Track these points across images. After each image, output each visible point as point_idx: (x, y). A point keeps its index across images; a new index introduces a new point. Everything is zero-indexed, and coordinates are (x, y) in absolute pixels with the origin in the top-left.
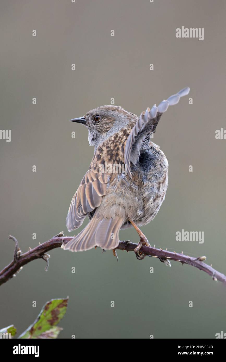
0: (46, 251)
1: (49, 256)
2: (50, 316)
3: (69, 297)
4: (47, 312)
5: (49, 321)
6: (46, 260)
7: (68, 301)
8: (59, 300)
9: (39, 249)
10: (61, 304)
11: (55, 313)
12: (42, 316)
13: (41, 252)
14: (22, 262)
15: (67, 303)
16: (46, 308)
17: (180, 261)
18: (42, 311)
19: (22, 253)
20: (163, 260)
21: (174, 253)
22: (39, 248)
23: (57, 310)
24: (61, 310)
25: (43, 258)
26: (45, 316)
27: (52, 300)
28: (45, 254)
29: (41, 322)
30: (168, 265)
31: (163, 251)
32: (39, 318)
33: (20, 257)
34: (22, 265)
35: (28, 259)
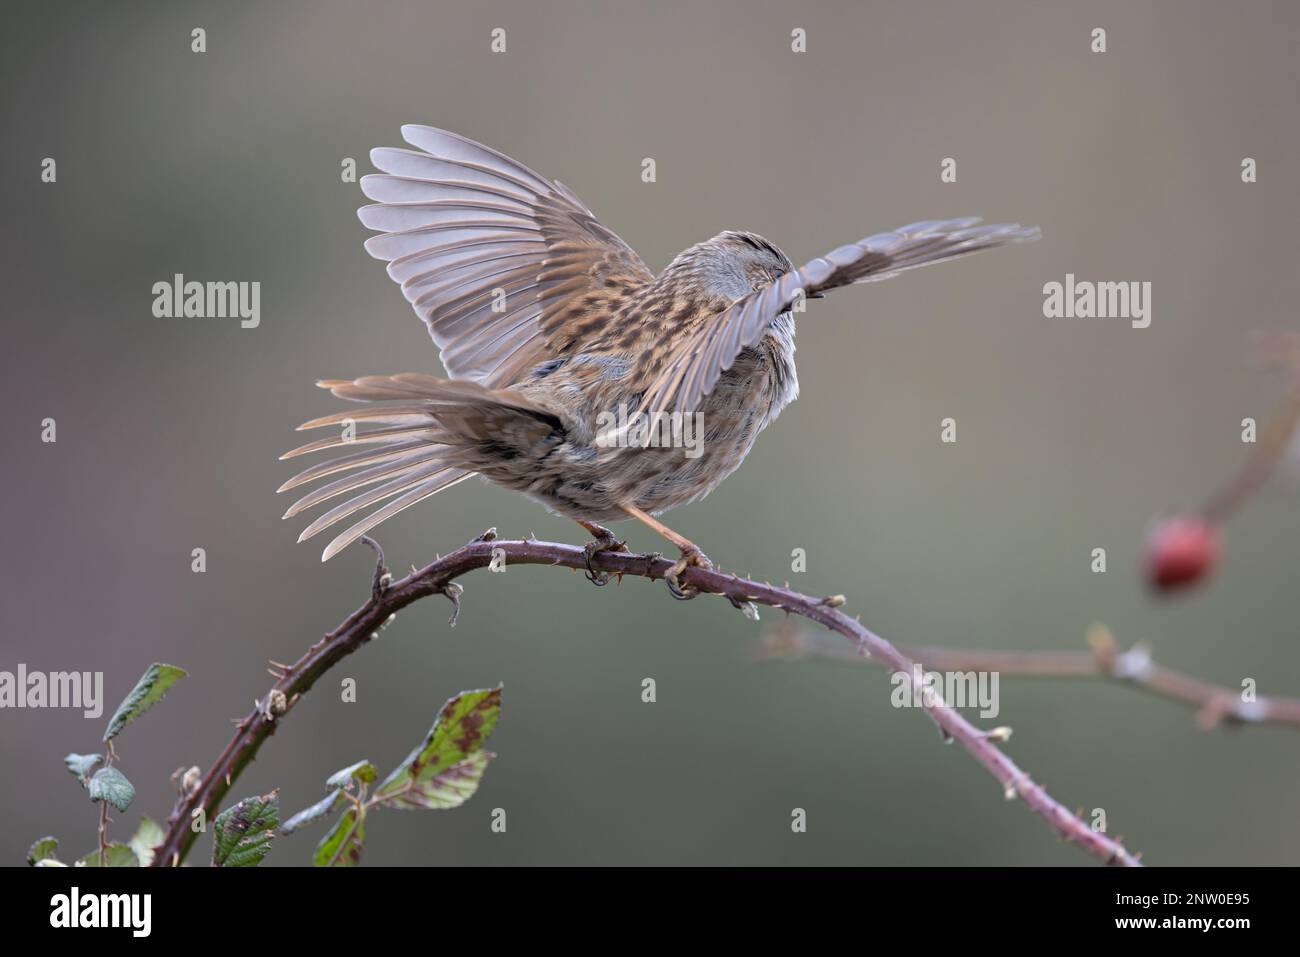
0: (452, 577)
1: (461, 587)
2: (458, 731)
3: (504, 684)
4: (452, 722)
5: (457, 742)
6: (453, 599)
7: (502, 694)
8: (480, 693)
9: (436, 569)
10: (483, 701)
11: (470, 724)
12: (439, 734)
13: (442, 577)
14: (393, 602)
15: (501, 699)
18: (437, 722)
19: (393, 580)
22: (434, 567)
23: (476, 716)
24: (485, 714)
25: (444, 592)
26: (447, 732)
27: (462, 694)
28: (450, 582)
29: (437, 747)
32: (431, 739)
33: (388, 591)
34: (393, 610)
35: (407, 595)
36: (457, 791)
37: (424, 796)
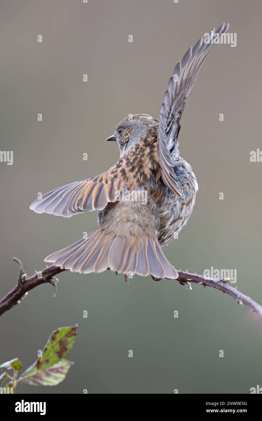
0: (53, 275)
1: (57, 279)
2: (57, 347)
3: (78, 324)
4: (55, 343)
5: (57, 352)
6: (54, 285)
7: (77, 329)
8: (67, 329)
9: (47, 272)
10: (69, 333)
11: (62, 343)
12: (49, 347)
13: (49, 275)
14: (27, 287)
15: (76, 332)
16: (53, 339)
17: (201, 283)
18: (48, 341)
19: (27, 277)
20: (183, 283)
21: (196, 275)
22: (46, 271)
23: (65, 340)
24: (69, 339)
25: (50, 282)
26: (53, 347)
27: (60, 329)
28: (53, 277)
29: (48, 355)
30: (188, 287)
31: (183, 272)
32: (46, 349)
33: (25, 281)
34: (27, 290)
35: (34, 283)
36: (56, 378)
37: (41, 379)
